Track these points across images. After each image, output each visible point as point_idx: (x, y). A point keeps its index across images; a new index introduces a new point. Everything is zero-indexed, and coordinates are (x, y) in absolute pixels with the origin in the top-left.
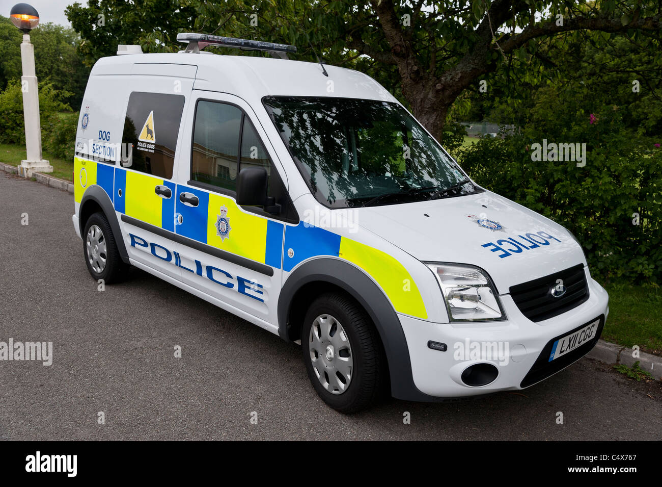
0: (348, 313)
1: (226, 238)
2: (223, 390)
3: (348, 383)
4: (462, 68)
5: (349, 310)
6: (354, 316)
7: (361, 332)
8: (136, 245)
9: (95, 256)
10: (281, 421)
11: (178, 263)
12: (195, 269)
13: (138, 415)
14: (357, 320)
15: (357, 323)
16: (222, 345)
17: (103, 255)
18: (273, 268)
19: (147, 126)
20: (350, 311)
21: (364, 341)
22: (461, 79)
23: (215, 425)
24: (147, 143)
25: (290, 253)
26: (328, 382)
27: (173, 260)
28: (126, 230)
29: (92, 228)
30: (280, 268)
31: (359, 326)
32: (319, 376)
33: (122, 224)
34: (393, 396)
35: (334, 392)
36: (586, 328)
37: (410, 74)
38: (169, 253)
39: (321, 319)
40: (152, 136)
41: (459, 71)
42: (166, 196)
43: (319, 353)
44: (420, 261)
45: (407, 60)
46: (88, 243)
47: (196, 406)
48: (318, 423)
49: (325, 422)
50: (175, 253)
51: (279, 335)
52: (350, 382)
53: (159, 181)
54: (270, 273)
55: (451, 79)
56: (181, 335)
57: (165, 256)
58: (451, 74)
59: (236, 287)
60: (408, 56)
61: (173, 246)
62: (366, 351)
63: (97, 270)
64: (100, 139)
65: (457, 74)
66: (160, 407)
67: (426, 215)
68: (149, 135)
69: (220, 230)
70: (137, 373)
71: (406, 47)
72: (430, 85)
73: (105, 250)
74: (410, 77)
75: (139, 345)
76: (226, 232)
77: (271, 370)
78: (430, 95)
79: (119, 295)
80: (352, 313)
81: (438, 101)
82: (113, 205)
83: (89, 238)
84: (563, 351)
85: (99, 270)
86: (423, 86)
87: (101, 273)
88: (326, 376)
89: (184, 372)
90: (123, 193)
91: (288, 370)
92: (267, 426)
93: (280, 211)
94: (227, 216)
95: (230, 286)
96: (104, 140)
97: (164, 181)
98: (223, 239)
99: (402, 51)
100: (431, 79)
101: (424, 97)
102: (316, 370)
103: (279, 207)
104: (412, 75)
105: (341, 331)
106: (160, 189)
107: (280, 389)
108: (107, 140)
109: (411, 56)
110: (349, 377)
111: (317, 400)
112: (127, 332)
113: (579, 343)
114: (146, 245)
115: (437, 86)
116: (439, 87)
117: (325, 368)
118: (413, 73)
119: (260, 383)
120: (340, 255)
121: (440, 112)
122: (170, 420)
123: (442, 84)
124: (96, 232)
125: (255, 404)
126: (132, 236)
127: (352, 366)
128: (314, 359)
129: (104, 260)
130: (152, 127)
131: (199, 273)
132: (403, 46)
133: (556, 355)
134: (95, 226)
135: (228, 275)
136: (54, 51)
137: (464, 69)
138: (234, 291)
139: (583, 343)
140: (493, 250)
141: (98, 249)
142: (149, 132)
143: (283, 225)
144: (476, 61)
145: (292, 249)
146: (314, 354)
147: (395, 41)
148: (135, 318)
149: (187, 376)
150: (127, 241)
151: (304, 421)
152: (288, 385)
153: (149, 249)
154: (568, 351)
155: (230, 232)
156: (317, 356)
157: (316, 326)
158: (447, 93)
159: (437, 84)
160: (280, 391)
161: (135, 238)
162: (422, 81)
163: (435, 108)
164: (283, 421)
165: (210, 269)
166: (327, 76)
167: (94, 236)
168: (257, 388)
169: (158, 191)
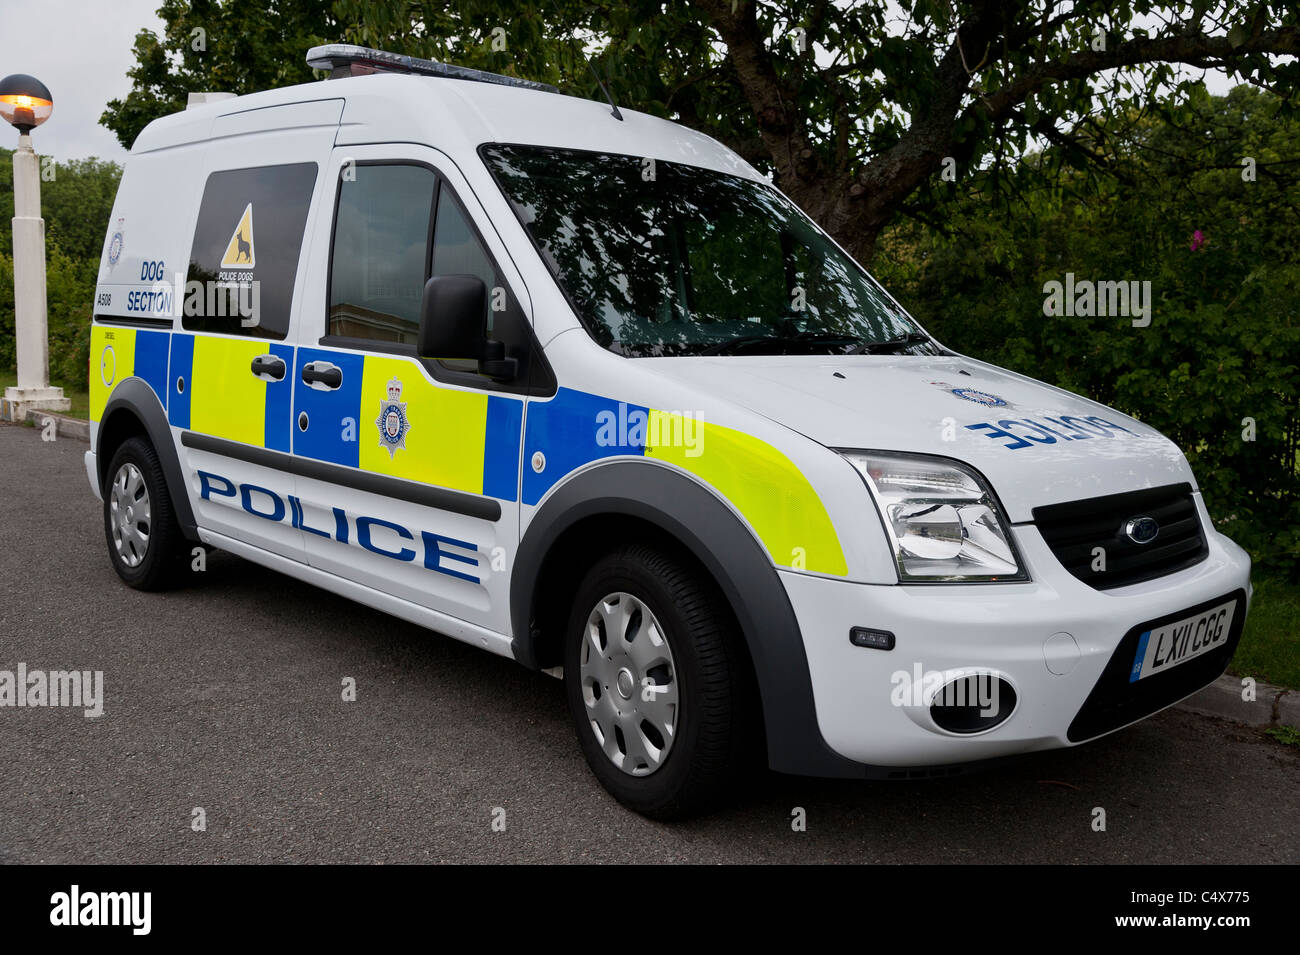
0: (664, 580)
1: (399, 449)
2: (384, 779)
3: (668, 743)
4: (903, 154)
5: (667, 574)
6: (680, 586)
7: (697, 620)
8: (212, 495)
9: (126, 531)
10: (512, 838)
11: (297, 523)
12: (332, 530)
13: (180, 828)
14: (686, 596)
15: (687, 600)
16: (391, 694)
17: (142, 527)
18: (500, 501)
19: (239, 236)
20: (671, 575)
21: (703, 640)
22: (901, 174)
23: (358, 846)
24: (238, 270)
25: (538, 462)
26: (623, 751)
27: (288, 518)
28: (192, 463)
29: (121, 470)
30: (515, 500)
31: (691, 607)
32: (601, 739)
33: (182, 451)
34: (772, 766)
35: (637, 772)
36: (1207, 615)
37: (797, 167)
38: (278, 502)
39: (607, 606)
40: (248, 255)
41: (897, 159)
42: (274, 375)
43: (604, 683)
44: (829, 448)
45: (791, 139)
46: (114, 505)
47: (316, 809)
48: (599, 841)
49: (615, 839)
50: (291, 498)
51: (513, 658)
52: (672, 740)
53: (260, 347)
54: (493, 514)
55: (881, 175)
56: (301, 678)
57: (270, 510)
58: (880, 166)
59: (420, 557)
60: (793, 130)
61: (285, 485)
62: (709, 662)
63: (130, 562)
64: (143, 279)
65: (894, 164)
66: (234, 811)
67: (837, 375)
68: (243, 254)
69: (386, 434)
70: (191, 748)
71: (787, 111)
72: (837, 187)
73: (148, 515)
74: (797, 171)
75: (204, 695)
76: (399, 436)
77: (497, 740)
78: (839, 209)
79: (174, 609)
80: (676, 581)
81: (856, 219)
82: (166, 413)
83: (115, 493)
84: (1161, 663)
85: (134, 561)
86: (824, 190)
87: (138, 566)
88: (619, 737)
89: (298, 745)
90: (186, 386)
91: (535, 741)
92: (480, 848)
93: (515, 374)
94: (401, 400)
95: (407, 556)
96: (151, 279)
97: (271, 345)
98: (392, 452)
99: (778, 119)
100: (839, 178)
101: (827, 213)
102: (595, 726)
103: (513, 363)
104: (800, 167)
105: (649, 626)
106: (263, 362)
107: (516, 776)
108: (158, 279)
109: (797, 131)
110: (670, 729)
111: (598, 796)
112: (180, 673)
113: (1195, 648)
114: (231, 491)
115: (852, 188)
116: (856, 190)
117: (616, 717)
118: (802, 164)
119: (469, 765)
120: (646, 452)
121: (860, 244)
122: (255, 835)
123: (862, 185)
124: (132, 476)
125: (455, 805)
126: (204, 477)
127: (677, 702)
128: (591, 702)
129: (144, 537)
130: (249, 238)
131: (342, 537)
132: (782, 111)
133: (1146, 670)
134: (129, 465)
135: (404, 533)
136: (96, 211)
137: (906, 155)
138: (417, 567)
139: (1202, 650)
140: (992, 436)
141: (132, 514)
142: (243, 247)
143: (521, 403)
144: (932, 138)
145: (541, 454)
146: (591, 690)
147: (764, 102)
148: (202, 648)
149: (304, 753)
150: (194, 488)
151: (567, 837)
152: (533, 769)
153: (236, 501)
154: (1171, 664)
155: (408, 436)
156: (598, 694)
157: (594, 624)
158: (874, 203)
159: (852, 185)
160: (515, 779)
161: (209, 479)
162: (821, 180)
163: (849, 235)
164: (517, 837)
165: (364, 524)
166: (621, 119)
167: (126, 487)
168: (462, 774)
169: (258, 368)
